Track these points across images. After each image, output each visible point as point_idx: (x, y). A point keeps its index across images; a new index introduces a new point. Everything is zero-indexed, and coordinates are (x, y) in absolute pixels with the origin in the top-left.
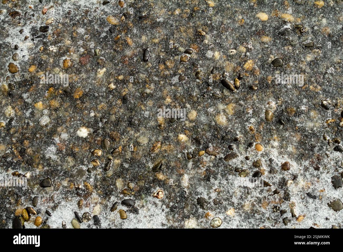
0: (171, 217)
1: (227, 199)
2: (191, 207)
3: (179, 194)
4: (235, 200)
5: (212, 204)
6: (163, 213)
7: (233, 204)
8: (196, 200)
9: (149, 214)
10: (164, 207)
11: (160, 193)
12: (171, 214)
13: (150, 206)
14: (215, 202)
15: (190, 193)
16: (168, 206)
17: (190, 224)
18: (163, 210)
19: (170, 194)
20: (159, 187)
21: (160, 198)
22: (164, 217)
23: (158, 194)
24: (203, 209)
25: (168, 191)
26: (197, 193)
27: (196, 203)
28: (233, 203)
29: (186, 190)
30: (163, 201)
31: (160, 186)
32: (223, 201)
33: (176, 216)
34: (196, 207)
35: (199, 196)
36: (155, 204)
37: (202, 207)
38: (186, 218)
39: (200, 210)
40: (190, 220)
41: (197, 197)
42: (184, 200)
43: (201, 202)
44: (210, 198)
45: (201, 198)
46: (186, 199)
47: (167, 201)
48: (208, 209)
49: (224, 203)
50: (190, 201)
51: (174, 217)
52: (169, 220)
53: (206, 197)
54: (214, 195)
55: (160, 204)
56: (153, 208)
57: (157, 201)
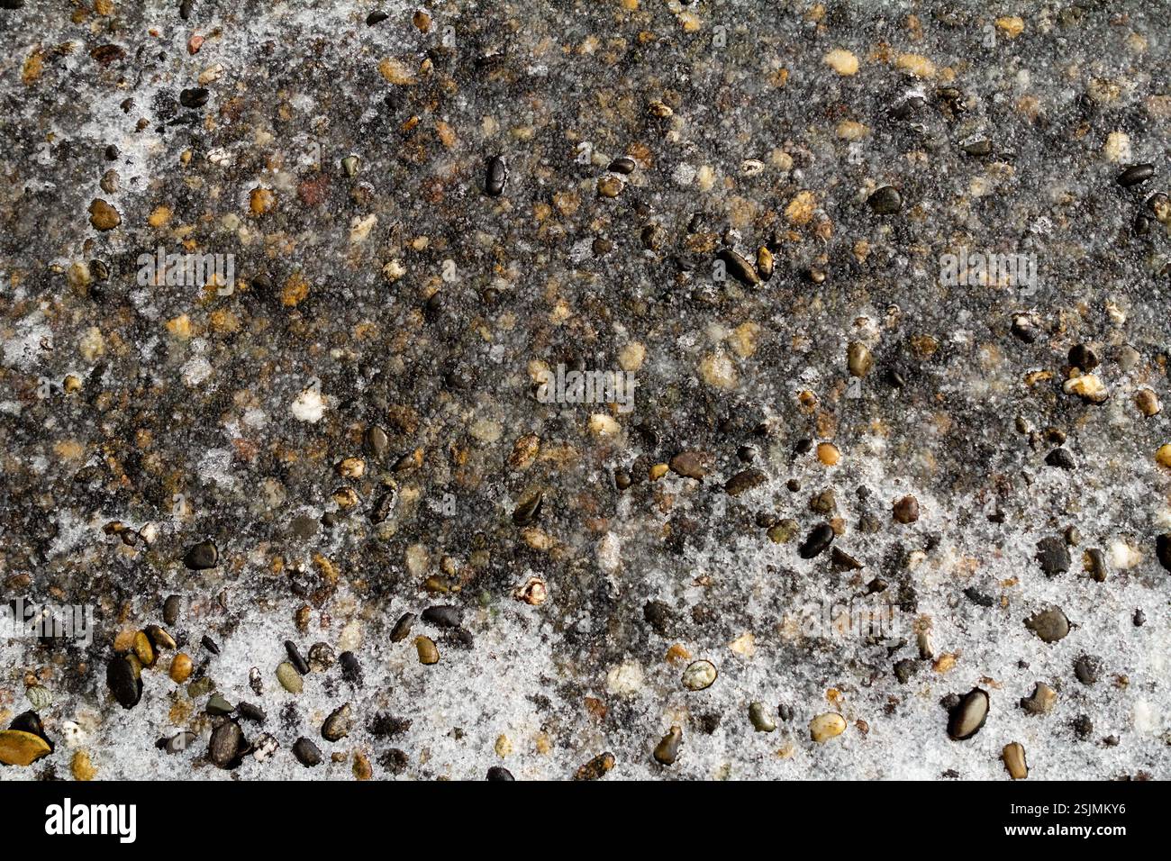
0: (567, 659)
1: (733, 607)
2: (626, 629)
3: (591, 591)
4: (755, 610)
5: (689, 620)
6: (545, 648)
7: (748, 622)
8: (640, 609)
9: (503, 648)
10: (548, 628)
11: (536, 588)
12: (567, 651)
13: (505, 625)
14: (697, 616)
15: (625, 589)
16: (558, 628)
17: (623, 680)
18: (544, 639)
19: (565, 590)
20: (534, 570)
21: (535, 602)
22: (546, 659)
23: (529, 590)
24: (662, 634)
25: (558, 583)
26: (644, 590)
27: (642, 616)
28: (750, 618)
29: (611, 578)
30: (544, 612)
31: (535, 566)
32: (720, 612)
33: (584, 655)
34: (641, 629)
35: (651, 599)
36: (521, 620)
37: (659, 629)
38: (611, 661)
39: (654, 639)
40: (624, 667)
41: (643, 601)
42: (605, 609)
43: (656, 616)
44: (682, 603)
45: (656, 602)
46: (613, 605)
47: (556, 610)
48: (677, 634)
49: (724, 617)
50: (625, 613)
51: (575, 658)
52: (561, 668)
53: (671, 600)
54: (693, 595)
55: (535, 619)
56: (514, 633)
57: (527, 611)
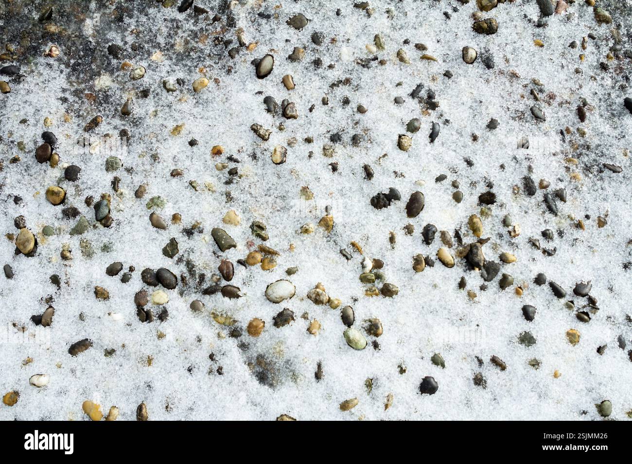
0: (73, 78)
1: (151, 40)
2: (100, 60)
3: (81, 47)
4: (161, 40)
5: (130, 50)
6: (62, 76)
7: (158, 46)
8: (106, 50)
9: (42, 79)
10: (63, 66)
11: (54, 49)
12: (73, 75)
13: (41, 68)
14: (134, 48)
15: (98, 43)
16: (67, 65)
17: (102, 82)
18: (62, 72)
19: (69, 48)
20: (53, 43)
21: (54, 55)
22: (64, 80)
23: (51, 51)
24: (118, 58)
25: (65, 46)
26: (108, 41)
27: (107, 53)
28: (159, 44)
29: (91, 39)
30: (59, 60)
31: (52, 40)
32: (144, 44)
33: (82, 76)
34: (107, 58)
35: (110, 44)
36: (49, 65)
37: (116, 57)
38: (95, 75)
39: (114, 62)
40: (102, 77)
41: (107, 46)
42: (89, 53)
43: (114, 51)
44: (126, 43)
45: (113, 45)
46: (93, 51)
47: (66, 58)
48: (124, 57)
49: (146, 46)
50: (99, 53)
51: (78, 78)
52: (71, 83)
53: (120, 44)
54: (130, 39)
55: (56, 64)
56: (46, 72)
57: (51, 61)
